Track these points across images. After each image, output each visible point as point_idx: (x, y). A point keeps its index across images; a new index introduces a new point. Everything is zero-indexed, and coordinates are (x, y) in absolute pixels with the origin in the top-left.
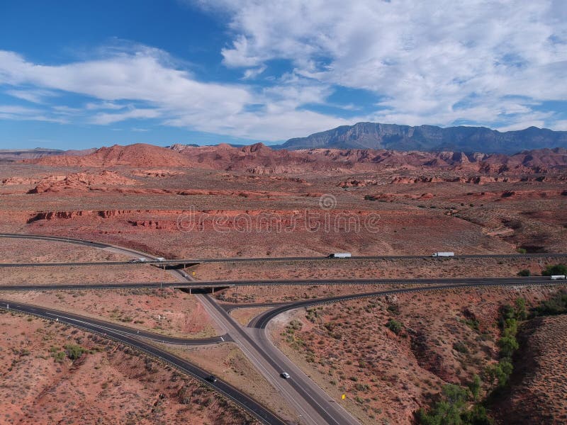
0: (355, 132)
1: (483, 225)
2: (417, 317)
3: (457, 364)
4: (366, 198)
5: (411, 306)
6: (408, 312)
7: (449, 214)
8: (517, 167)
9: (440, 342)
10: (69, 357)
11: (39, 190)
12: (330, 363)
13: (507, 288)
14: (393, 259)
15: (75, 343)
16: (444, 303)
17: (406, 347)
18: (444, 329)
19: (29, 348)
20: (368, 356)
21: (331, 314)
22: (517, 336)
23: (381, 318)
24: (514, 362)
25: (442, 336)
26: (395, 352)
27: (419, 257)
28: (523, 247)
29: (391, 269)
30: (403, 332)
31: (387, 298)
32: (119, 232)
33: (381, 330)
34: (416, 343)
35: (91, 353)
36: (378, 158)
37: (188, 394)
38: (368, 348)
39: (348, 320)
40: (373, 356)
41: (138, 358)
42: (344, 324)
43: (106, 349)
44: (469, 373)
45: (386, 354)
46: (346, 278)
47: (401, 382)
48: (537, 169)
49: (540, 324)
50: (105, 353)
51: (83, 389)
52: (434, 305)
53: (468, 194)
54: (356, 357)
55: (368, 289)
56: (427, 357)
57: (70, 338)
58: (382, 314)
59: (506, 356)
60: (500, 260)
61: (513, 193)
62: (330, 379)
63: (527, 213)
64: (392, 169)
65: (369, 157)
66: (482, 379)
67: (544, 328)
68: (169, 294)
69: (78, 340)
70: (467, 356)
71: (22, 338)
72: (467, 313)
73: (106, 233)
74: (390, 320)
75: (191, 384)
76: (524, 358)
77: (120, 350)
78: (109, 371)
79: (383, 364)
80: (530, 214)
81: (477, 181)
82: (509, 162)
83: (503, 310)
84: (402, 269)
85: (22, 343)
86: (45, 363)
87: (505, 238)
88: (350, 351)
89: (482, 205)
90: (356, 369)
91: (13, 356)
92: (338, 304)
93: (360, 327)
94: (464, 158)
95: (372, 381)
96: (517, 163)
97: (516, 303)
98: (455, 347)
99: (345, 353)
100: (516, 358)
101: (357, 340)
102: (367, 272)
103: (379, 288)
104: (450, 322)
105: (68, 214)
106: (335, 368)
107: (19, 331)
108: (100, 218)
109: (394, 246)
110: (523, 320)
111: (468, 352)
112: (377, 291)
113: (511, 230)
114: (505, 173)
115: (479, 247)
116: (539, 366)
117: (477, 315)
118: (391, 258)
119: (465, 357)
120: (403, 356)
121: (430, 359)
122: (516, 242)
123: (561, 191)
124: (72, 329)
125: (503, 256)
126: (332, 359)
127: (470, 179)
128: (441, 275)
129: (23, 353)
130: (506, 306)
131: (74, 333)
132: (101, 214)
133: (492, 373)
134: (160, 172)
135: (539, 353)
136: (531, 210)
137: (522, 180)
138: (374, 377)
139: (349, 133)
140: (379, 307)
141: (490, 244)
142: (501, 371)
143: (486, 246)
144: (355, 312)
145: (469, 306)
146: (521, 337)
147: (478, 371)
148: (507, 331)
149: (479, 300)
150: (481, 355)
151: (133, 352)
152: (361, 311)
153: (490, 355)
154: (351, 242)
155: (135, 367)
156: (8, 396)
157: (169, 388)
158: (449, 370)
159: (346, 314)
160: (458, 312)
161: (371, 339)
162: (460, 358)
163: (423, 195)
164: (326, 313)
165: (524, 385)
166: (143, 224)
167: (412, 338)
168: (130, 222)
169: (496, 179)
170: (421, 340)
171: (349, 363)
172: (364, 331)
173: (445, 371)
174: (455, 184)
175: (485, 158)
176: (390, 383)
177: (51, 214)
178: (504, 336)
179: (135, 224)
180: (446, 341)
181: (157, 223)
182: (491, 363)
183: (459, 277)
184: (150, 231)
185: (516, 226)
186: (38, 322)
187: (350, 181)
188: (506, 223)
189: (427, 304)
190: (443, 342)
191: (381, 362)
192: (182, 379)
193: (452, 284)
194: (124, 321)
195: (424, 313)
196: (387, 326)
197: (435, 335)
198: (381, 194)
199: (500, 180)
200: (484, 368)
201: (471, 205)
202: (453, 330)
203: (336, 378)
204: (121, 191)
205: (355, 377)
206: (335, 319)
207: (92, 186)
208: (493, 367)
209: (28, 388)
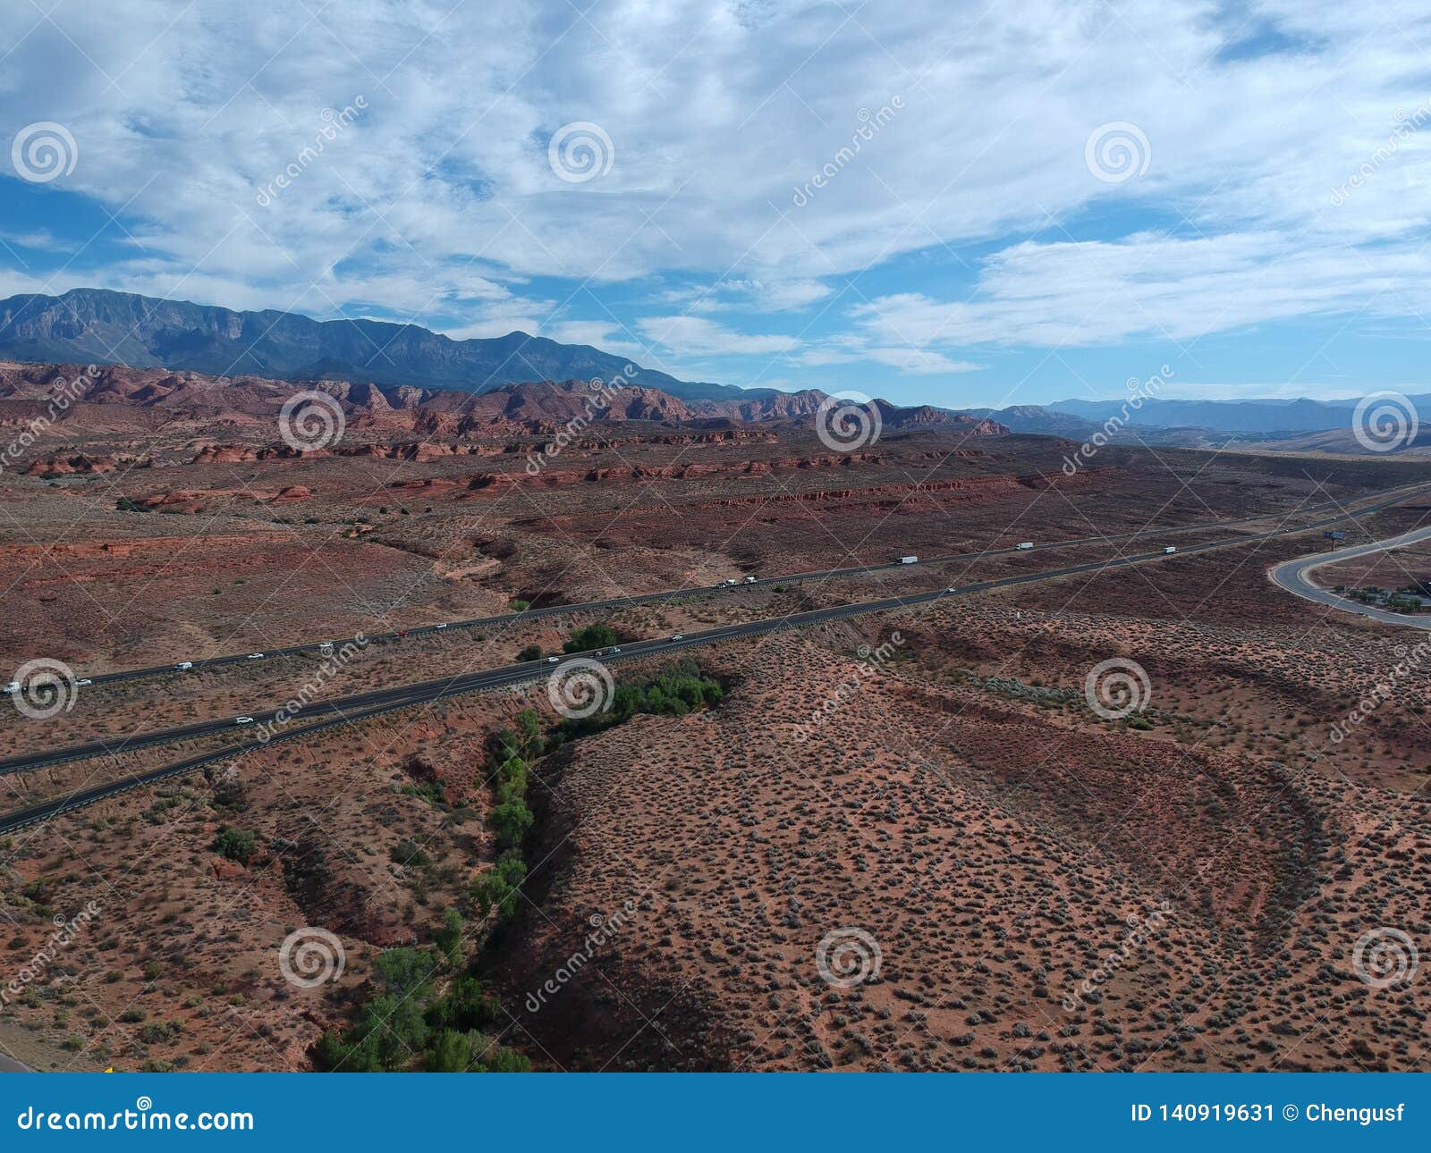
0: (67, 316)
1: (435, 557)
2: (295, 806)
3: (404, 897)
4: (121, 505)
5: (277, 782)
6: (271, 798)
7: (354, 535)
8: (495, 421)
9: (360, 854)
12: (55, 996)
13: (499, 692)
14: (219, 667)
16: (360, 757)
17: (272, 890)
18: (366, 820)
20: (166, 943)
21: (42, 856)
22: (528, 796)
23: (195, 831)
24: (529, 856)
25: (362, 839)
26: (243, 912)
27: (287, 652)
28: (523, 596)
29: (214, 693)
30: (263, 852)
31: (208, 775)
33: (198, 864)
34: (299, 874)
36: (148, 390)
38: (167, 920)
39: (98, 858)
40: (183, 939)
42: (84, 875)
44: (435, 910)
45: (220, 925)
46: (80, 743)
47: (269, 985)
48: (535, 427)
49: (570, 758)
52: (337, 767)
53: (396, 485)
54: (132, 957)
55: (152, 759)
56: (331, 900)
58: (198, 819)
59: (510, 847)
60: (477, 631)
61: (492, 480)
63: (524, 523)
64: (192, 424)
65: (120, 387)
66: (465, 915)
67: (579, 766)
70: (425, 871)
72: (416, 768)
74: (220, 831)
76: (547, 841)
79: (214, 953)
80: (530, 524)
81: (412, 452)
82: (477, 409)
83: (495, 745)
84: (243, 689)
87: (484, 582)
88: (113, 945)
89: (429, 510)
90: (135, 989)
92: (62, 823)
93: (138, 871)
94: (378, 399)
95: (187, 1006)
96: (493, 412)
97: (518, 722)
98: (397, 856)
99: (99, 954)
100: (533, 844)
101: (130, 907)
102: (144, 714)
103: (183, 752)
104: (378, 800)
106: (72, 1004)
109: (217, 633)
110: (536, 757)
111: (426, 861)
112: (177, 760)
113: (495, 562)
114: (472, 435)
115: (431, 608)
116: (577, 851)
117: (439, 767)
118: (212, 666)
119: (420, 874)
120: (268, 915)
121: (338, 902)
122: (507, 589)
123: (584, 473)
125: (483, 622)
126: (57, 982)
127: (395, 449)
128: (347, 690)
130: (501, 735)
133: (484, 894)
135: (574, 820)
136: (532, 514)
137: (508, 450)
138: (190, 995)
139: (49, 317)
140: (187, 803)
141: (455, 599)
142: (503, 884)
143: (445, 604)
144: (118, 833)
145: (421, 751)
146: (536, 797)
147: (451, 900)
148: (506, 789)
149: (441, 731)
150: (455, 859)
152: (135, 826)
153: (476, 853)
154: (84, 636)
158: (388, 917)
159: (88, 846)
160: (397, 771)
161: (174, 893)
162: (411, 880)
163: (284, 491)
164: (23, 855)
165: (553, 901)
167: (284, 861)
169: (454, 449)
170: (310, 861)
171: (112, 979)
172: (147, 878)
173: (377, 922)
174: (361, 462)
175: (424, 399)
176: (240, 996)
178: (501, 802)
180: (373, 848)
182: (478, 873)
183: (391, 686)
185: (505, 553)
187: (65, 456)
188: (484, 546)
189: (320, 768)
190: (367, 852)
191: (207, 948)
193: (376, 706)
195: (313, 791)
196: (213, 848)
197: (343, 841)
198: (167, 494)
199: (462, 450)
200: (465, 887)
201: (404, 512)
202: (386, 816)
203: (76, 1026)
205: (137, 1009)
206: (57, 865)
208: (487, 879)
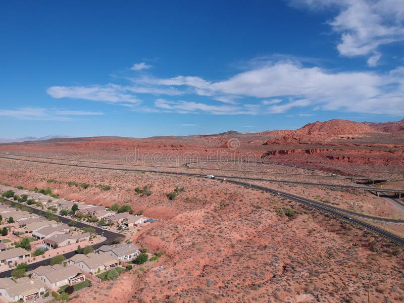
10: (286, 214)
11: (269, 143)
15: (290, 208)
19: (262, 206)
32: (320, 163)
35: (301, 214)
37: (378, 246)
41: (335, 220)
43: (312, 213)
50: (311, 216)
51: (295, 230)
57: (287, 205)
68: (360, 193)
69: (292, 206)
71: (258, 200)
73: (311, 162)
75: (380, 240)
77: (321, 214)
78: (312, 225)
85: (258, 203)
86: (271, 214)
91: (252, 208)
105: (285, 151)
107: (256, 197)
108: (306, 154)
124: (288, 200)
129: (258, 207)
131: (290, 202)
132: (308, 151)
134: (351, 136)
151: (331, 216)
155: (333, 225)
156: (248, 224)
157: (361, 240)
166: (338, 158)
168: (328, 157)
177: (275, 151)
179: (332, 158)
181: (349, 158)
184: (343, 163)
186: (267, 195)
194: (324, 202)
204: (321, 144)
207: (301, 141)
209: (260, 223)
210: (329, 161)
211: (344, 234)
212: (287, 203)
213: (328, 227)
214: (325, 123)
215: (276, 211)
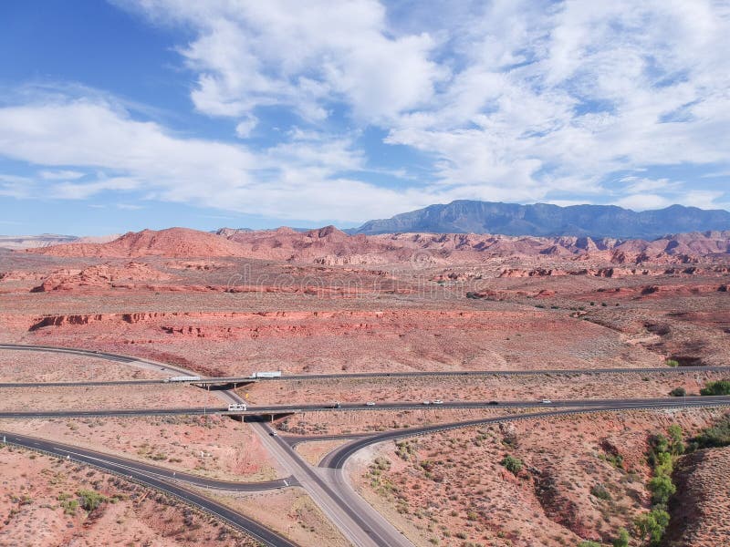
0: (450, 213)
1: (620, 330)
2: (541, 452)
3: (597, 515)
4: (468, 296)
5: (533, 437)
6: (530, 445)
7: (576, 316)
8: (659, 256)
9: (574, 485)
10: (83, 507)
11: (47, 288)
12: (429, 515)
13: (657, 412)
14: (507, 375)
15: (90, 489)
16: (575, 433)
17: (528, 492)
18: (578, 468)
19: (31, 495)
20: (479, 504)
21: (429, 449)
22: (673, 476)
23: (494, 453)
24: (670, 511)
25: (575, 477)
26: (515, 499)
27: (538, 372)
28: (673, 358)
29: (505, 388)
30: (524, 472)
31: (501, 427)
32: (150, 342)
33: (494, 469)
34: (542, 488)
35: (112, 502)
36: (482, 244)
38: (479, 493)
39: (451, 456)
40: (486, 504)
41: (174, 509)
42: (446, 463)
43: (132, 497)
44: (613, 526)
45: (503, 502)
46: (447, 401)
47: (524, 540)
48: (685, 259)
49: (701, 459)
50: (130, 502)
52: (563, 436)
53: (600, 290)
54: (463, 506)
55: (477, 414)
56: (558, 505)
57: (84, 482)
58: (496, 448)
59: (660, 503)
60: (644, 374)
61: (656, 289)
62: (429, 536)
63: (676, 315)
64: (500, 259)
65: (470, 243)
66: (631, 534)
67: (708, 465)
68: (214, 423)
70: (609, 504)
71: (22, 481)
72: (607, 446)
73: (133, 343)
74: (506, 456)
76: (684, 504)
77: (150, 498)
78: (135, 526)
79: (500, 516)
80: (680, 316)
81: (609, 273)
82: (649, 249)
83: (654, 442)
84: (518, 388)
85: (23, 488)
86: (52, 515)
87: (650, 347)
88: (455, 499)
89: (618, 305)
90: (463, 522)
91: (10, 504)
92: (438, 436)
93: (467, 466)
94: (591, 245)
95: (485, 538)
96: (659, 251)
97: (669, 432)
98: (594, 491)
99: (449, 501)
100: (673, 504)
101: (464, 483)
102: (474, 392)
103: (491, 413)
104: (585, 458)
105: (83, 318)
106: (436, 521)
107: (18, 473)
108: (124, 323)
109: (507, 358)
110: (680, 454)
111: (610, 498)
112: (487, 417)
113: (656, 336)
114: (645, 263)
115: (618, 359)
116: (703, 514)
117: (620, 448)
118: (504, 374)
119: (606, 505)
120: (525, 504)
121: (561, 508)
122: (664, 352)
123: (718, 286)
124: (88, 470)
125: (648, 370)
126: (431, 509)
127: (600, 272)
128: (570, 397)
129: (23, 502)
130: (657, 437)
131: (91, 474)
132: (127, 318)
133: (642, 525)
134: (203, 263)
135: (703, 497)
136: (681, 310)
137: (667, 272)
138: (488, 533)
139: (443, 214)
140: (491, 439)
141: (632, 355)
142: (655, 523)
143: (625, 357)
144: (461, 446)
145: (609, 436)
146: (678, 477)
147: (623, 524)
148: (659, 469)
149: (622, 428)
150: (627, 502)
151: (168, 501)
152: (468, 445)
153: (639, 501)
154: (451, 353)
155: (170, 521)
158: (586, 523)
159: (448, 449)
160: (595, 445)
161: (483, 481)
162: (601, 507)
163: (541, 292)
164: (422, 447)
165: (685, 540)
166: (181, 331)
167: (535, 479)
168: (164, 328)
169: (634, 272)
170: (548, 483)
171: (454, 515)
172: (473, 470)
173: (580, 524)
174: (582, 278)
175: (617, 244)
176: (510, 541)
177: (61, 318)
178: (656, 476)
179: (170, 331)
180: (581, 484)
181: (199, 330)
182: (640, 513)
183: (593, 398)
184: (190, 340)
185: (663, 332)
186: (44, 461)
187: (447, 273)
188: (650, 327)
189: (555, 435)
190: (577, 484)
191: (496, 512)
192: (232, 537)
193: (585, 408)
194: (155, 459)
195: (550, 446)
196: (502, 463)
197: (566, 476)
198: (488, 291)
199: (639, 272)
200: (632, 519)
201: (604, 305)
202: (589, 469)
203: (437, 534)
204: (152, 289)
205: (463, 533)
206: (435, 455)
207: (116, 282)
208: (643, 517)
210: (165, 336)
211: (189, 539)
212: (85, 478)
213: (162, 526)
214: (160, 232)
215: (62, 506)
